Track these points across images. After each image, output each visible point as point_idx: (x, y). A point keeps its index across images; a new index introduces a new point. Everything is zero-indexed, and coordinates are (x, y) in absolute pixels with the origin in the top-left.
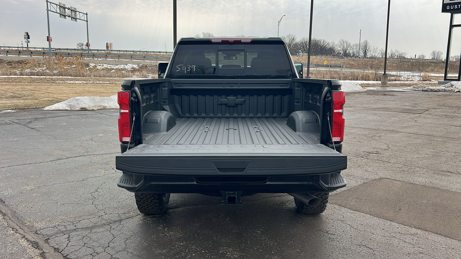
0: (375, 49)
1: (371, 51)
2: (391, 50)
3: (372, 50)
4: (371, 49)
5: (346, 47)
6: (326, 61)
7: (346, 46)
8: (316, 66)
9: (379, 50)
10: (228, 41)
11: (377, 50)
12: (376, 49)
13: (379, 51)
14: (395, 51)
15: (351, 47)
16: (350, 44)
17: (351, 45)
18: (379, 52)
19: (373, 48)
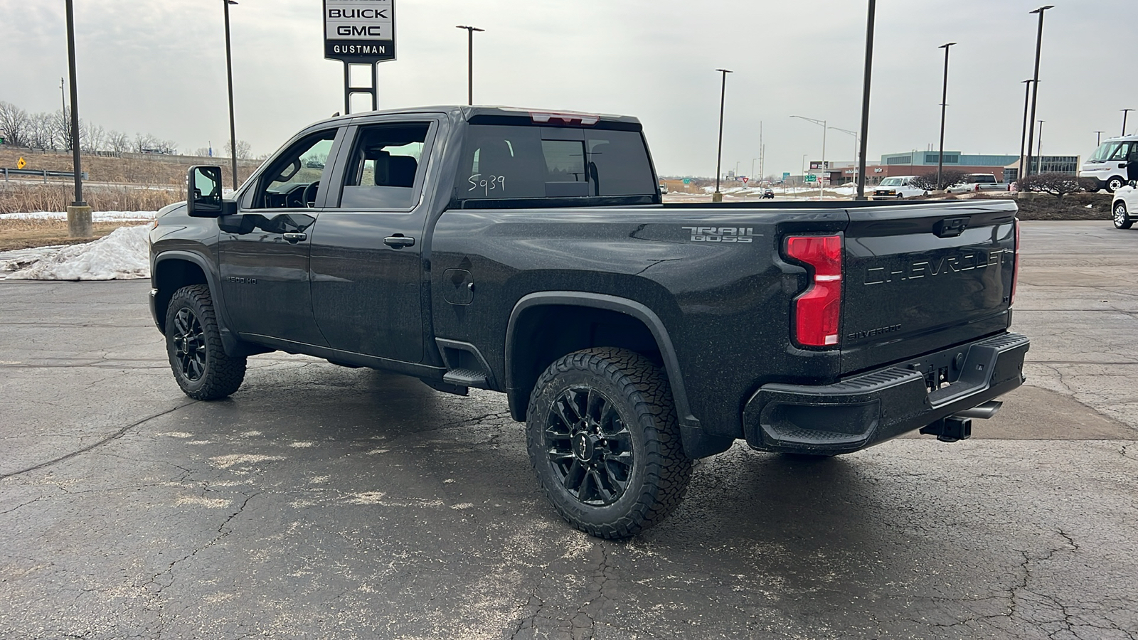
0: (97, 131)
1: (86, 137)
2: (138, 134)
3: (89, 134)
4: (85, 129)
5: (13, 121)
6: (21, 160)
7: (11, 118)
8: (4, 172)
9: (106, 133)
10: (561, 119)
11: (102, 134)
12: (99, 133)
13: (106, 136)
14: (146, 138)
15: (29, 123)
16: (26, 116)
17: (29, 117)
18: (108, 138)
19: (89, 127)
